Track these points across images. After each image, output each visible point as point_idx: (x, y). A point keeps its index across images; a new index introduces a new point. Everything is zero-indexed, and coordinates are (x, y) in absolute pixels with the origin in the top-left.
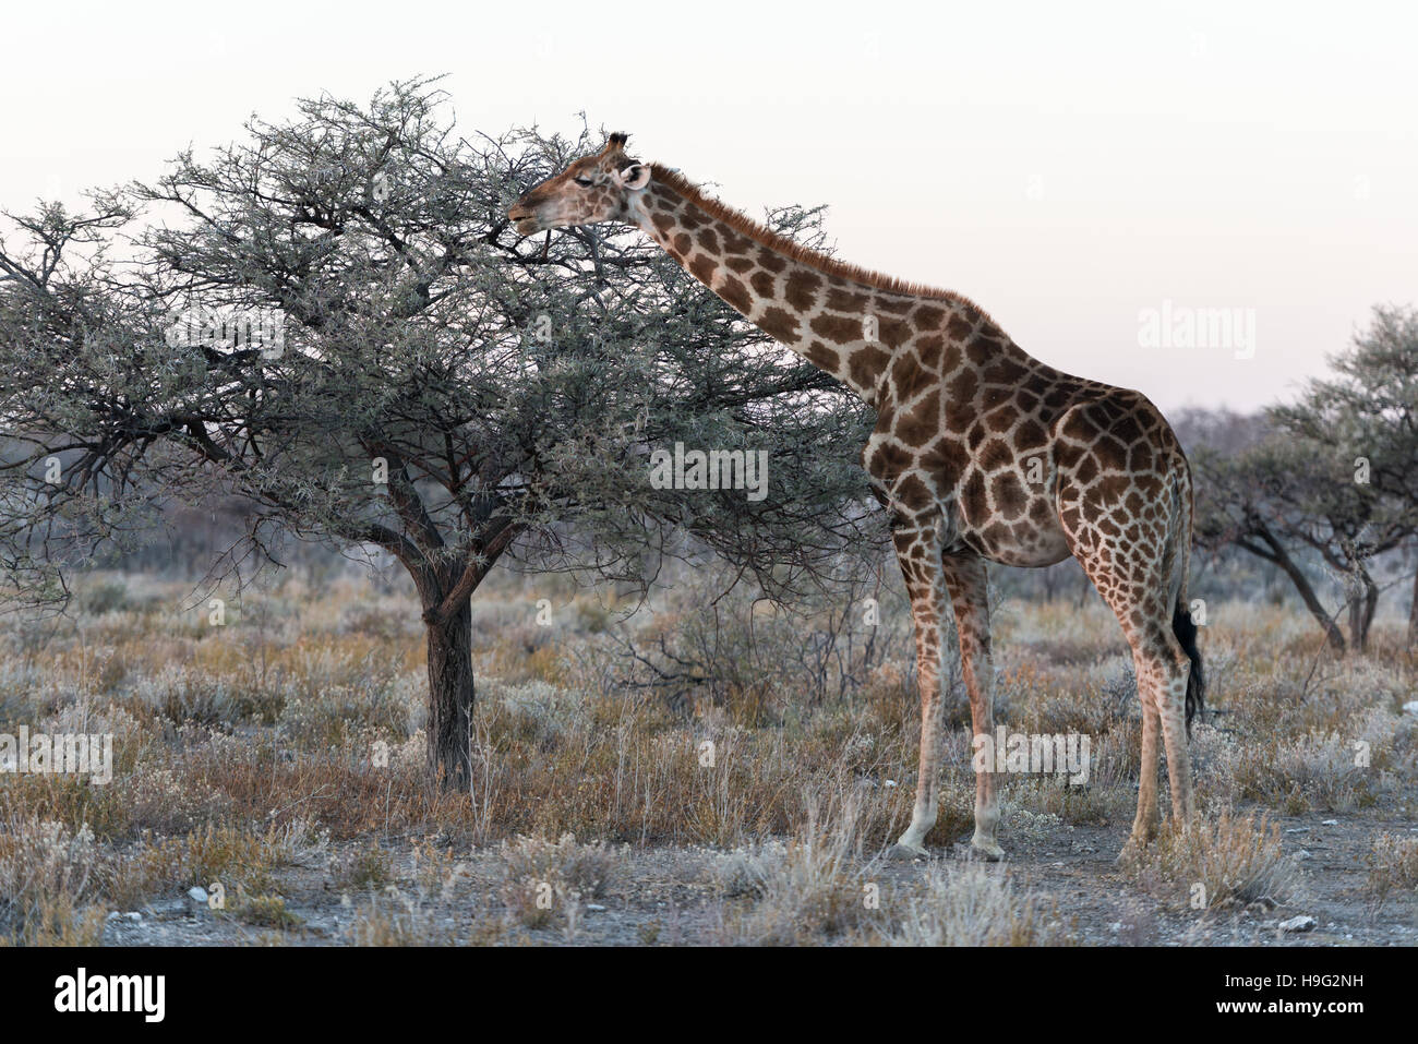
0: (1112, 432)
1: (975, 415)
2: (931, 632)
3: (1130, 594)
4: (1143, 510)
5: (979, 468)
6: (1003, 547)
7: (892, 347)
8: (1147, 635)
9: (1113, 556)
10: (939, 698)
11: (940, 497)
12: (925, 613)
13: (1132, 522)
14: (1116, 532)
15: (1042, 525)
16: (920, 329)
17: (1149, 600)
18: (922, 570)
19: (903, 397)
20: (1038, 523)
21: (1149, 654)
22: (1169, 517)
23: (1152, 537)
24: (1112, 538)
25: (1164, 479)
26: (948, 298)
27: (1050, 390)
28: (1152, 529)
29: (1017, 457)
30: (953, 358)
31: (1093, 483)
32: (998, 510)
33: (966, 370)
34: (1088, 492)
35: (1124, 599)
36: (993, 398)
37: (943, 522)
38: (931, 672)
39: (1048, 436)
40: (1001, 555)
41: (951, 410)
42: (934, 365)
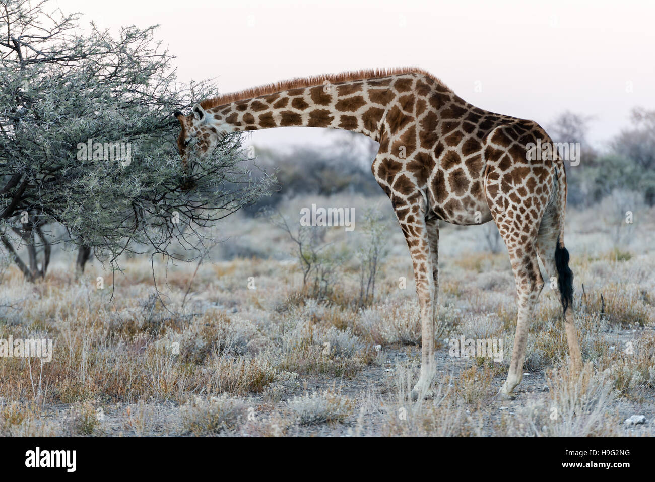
0: (520, 142)
1: (437, 138)
2: (422, 265)
3: (519, 239)
4: (535, 189)
5: (441, 168)
6: (456, 213)
7: (385, 104)
8: (523, 263)
9: (515, 215)
10: (430, 303)
11: (420, 187)
12: (417, 254)
13: (529, 195)
14: (519, 201)
15: (477, 197)
16: (400, 91)
17: (529, 244)
18: (414, 229)
19: (393, 131)
20: (475, 196)
21: (521, 274)
22: (550, 193)
23: (538, 205)
24: (516, 204)
25: (550, 170)
26: (414, 72)
27: (481, 120)
28: (539, 200)
29: (464, 159)
30: (421, 106)
31: (508, 171)
32: (452, 192)
33: (430, 113)
34: (505, 176)
35: (515, 241)
36: (448, 127)
37: (424, 201)
38: (424, 288)
39: (482, 144)
40: (455, 218)
41: (423, 136)
42: (411, 111)
